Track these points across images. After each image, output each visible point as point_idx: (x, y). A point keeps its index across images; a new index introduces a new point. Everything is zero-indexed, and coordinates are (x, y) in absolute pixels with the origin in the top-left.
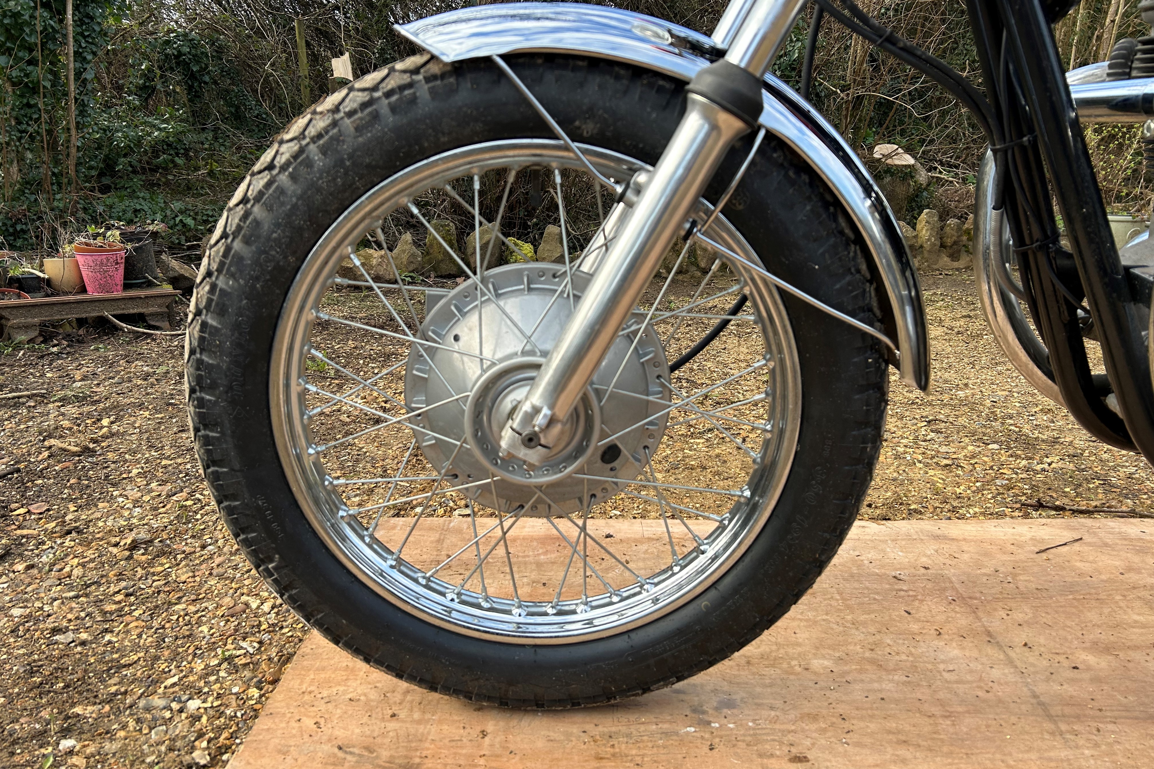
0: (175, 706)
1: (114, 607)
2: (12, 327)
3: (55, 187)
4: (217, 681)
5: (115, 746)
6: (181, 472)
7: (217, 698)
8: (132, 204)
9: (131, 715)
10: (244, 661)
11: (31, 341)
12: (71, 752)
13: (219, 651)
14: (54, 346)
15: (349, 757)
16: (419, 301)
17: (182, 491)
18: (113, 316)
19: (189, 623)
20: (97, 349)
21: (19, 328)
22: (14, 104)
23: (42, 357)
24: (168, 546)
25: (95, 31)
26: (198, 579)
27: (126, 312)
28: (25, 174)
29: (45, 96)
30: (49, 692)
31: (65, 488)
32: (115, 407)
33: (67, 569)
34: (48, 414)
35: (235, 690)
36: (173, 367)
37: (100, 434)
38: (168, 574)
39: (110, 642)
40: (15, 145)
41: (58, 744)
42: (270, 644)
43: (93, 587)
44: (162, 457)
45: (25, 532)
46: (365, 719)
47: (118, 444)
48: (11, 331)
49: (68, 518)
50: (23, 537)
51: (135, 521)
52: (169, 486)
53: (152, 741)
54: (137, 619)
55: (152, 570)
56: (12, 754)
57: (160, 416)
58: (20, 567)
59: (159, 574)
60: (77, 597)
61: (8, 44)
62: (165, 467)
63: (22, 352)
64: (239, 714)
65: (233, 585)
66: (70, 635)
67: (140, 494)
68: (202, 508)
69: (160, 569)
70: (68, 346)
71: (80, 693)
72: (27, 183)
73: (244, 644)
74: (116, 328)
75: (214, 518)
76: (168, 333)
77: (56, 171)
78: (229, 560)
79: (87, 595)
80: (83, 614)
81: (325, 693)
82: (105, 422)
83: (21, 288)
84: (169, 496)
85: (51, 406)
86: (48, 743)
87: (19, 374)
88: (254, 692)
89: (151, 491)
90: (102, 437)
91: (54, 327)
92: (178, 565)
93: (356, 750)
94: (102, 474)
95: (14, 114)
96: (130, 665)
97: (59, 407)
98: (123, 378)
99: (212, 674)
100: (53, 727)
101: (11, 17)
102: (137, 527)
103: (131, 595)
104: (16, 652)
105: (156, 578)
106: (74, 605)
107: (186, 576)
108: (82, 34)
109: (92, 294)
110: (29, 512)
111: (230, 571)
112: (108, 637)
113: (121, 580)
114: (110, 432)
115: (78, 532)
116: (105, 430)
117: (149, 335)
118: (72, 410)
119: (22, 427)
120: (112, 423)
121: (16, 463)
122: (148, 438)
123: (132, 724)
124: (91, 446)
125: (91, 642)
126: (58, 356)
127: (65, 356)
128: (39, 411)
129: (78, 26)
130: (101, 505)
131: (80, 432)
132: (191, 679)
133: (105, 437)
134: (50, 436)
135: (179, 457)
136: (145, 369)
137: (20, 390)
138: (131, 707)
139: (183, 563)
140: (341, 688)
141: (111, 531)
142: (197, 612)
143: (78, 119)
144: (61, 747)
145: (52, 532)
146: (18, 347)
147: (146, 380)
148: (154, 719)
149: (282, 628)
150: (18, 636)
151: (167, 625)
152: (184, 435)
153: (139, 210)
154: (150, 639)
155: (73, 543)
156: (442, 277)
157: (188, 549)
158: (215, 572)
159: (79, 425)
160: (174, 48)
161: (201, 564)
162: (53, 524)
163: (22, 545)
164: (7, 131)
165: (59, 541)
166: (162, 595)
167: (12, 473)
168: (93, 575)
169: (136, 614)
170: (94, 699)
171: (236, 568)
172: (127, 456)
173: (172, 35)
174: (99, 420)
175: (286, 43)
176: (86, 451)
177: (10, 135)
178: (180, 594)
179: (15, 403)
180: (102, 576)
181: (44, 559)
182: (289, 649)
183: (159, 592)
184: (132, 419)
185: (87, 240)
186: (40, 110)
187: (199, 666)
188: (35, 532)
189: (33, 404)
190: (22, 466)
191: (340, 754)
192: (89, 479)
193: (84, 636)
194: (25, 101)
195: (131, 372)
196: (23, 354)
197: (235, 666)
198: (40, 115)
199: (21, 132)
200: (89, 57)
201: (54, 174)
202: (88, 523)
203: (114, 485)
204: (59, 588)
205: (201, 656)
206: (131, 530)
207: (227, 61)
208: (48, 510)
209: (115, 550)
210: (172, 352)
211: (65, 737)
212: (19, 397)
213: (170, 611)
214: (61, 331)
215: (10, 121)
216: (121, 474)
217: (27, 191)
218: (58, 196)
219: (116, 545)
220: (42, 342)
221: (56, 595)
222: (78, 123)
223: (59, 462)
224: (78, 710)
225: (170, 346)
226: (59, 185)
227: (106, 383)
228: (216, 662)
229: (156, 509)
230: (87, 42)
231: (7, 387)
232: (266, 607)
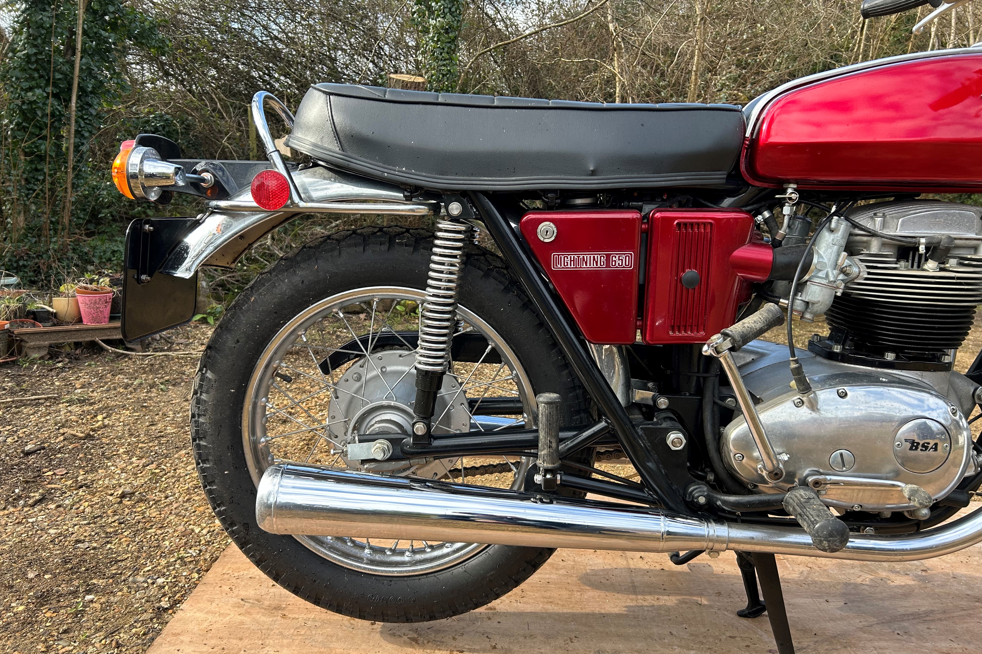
0: (149, 581)
1: (112, 530)
2: (29, 348)
3: (52, 232)
4: (174, 569)
5: (116, 599)
6: (152, 452)
7: (174, 578)
8: (111, 246)
9: (124, 584)
10: (190, 559)
11: (42, 358)
12: (92, 601)
13: (176, 554)
14: (59, 362)
15: (247, 604)
16: (329, 333)
17: (152, 463)
18: (102, 341)
19: (158, 539)
20: (90, 365)
21: (34, 348)
22: (25, 169)
23: (51, 370)
24: (145, 496)
25: (92, 115)
26: (163, 516)
27: (110, 338)
28: (29, 222)
29: (50, 163)
30: (77, 572)
31: (77, 459)
32: (106, 408)
33: (82, 508)
34: (60, 411)
35: (185, 574)
36: (145, 380)
37: (97, 425)
38: (145, 513)
39: (110, 548)
40: (24, 200)
41: (84, 597)
42: (206, 551)
43: (99, 519)
44: (139, 442)
45: (53, 486)
46: (258, 587)
47: (109, 432)
48: (28, 351)
49: (79, 479)
50: (52, 489)
51: (122, 481)
52: (144, 460)
53: (137, 597)
54: (126, 537)
55: (134, 510)
56: (59, 601)
57: (137, 414)
58: (53, 506)
59: (138, 512)
60: (89, 524)
61: (24, 124)
62: (141, 448)
63: (36, 366)
64: (186, 586)
65: (185, 519)
66: (87, 544)
67: (125, 465)
68: (166, 474)
69: (139, 509)
70: (69, 362)
71: (95, 573)
72: (30, 229)
73: (190, 551)
74: (102, 349)
75: (173, 480)
76: (140, 354)
77: (53, 219)
78: (183, 506)
79: (95, 523)
80: (93, 533)
81: (236, 574)
82: (100, 417)
83: (35, 319)
84: (144, 466)
85: (61, 406)
86: (79, 597)
87: (36, 382)
88: (196, 575)
89: (131, 463)
90: (98, 427)
91: (58, 347)
92: (150, 507)
93: (251, 601)
94: (100, 452)
95: (25, 176)
96: (123, 560)
97: (67, 407)
98: (110, 387)
99: (171, 566)
100: (81, 589)
101: (28, 104)
102: (123, 485)
103: (122, 523)
104: (55, 552)
105: (137, 514)
106: (87, 528)
107: (156, 513)
108: (82, 117)
109: (87, 323)
110: (54, 474)
111: (183, 511)
112: (109, 546)
113: (115, 515)
114: (103, 424)
115: (87, 487)
116: (100, 423)
117: (127, 355)
118: (75, 409)
119: (43, 419)
120: (104, 418)
121: (43, 443)
122: (129, 429)
123: (125, 590)
124: (92, 433)
125: (99, 548)
126: (62, 369)
127: (67, 370)
128: (54, 409)
129: (79, 111)
130: (100, 471)
131: (83, 424)
132: (159, 568)
133: (100, 428)
134: (63, 426)
135: (150, 442)
136: (126, 381)
137: (39, 394)
138: (124, 581)
139: (154, 506)
140: (246, 572)
141: (107, 486)
142: (162, 534)
143: (74, 181)
144: (86, 599)
145: (70, 487)
146: (32, 362)
147: (126, 388)
148: (138, 586)
149: (213, 543)
150: (55, 544)
151: (144, 540)
152: (153, 428)
153: (117, 251)
154: (134, 548)
155: (84, 493)
156: (348, 313)
157: (156, 498)
158: (173, 512)
159: (82, 419)
160: (152, 126)
161: (165, 507)
162: (71, 482)
163: (52, 493)
164: (18, 189)
165: (75, 492)
166: (141, 524)
167: (40, 450)
168: (98, 512)
169: (125, 534)
170: (103, 576)
171: (186, 510)
172: (116, 441)
173: (151, 116)
174: (96, 416)
175: (239, 123)
176: (89, 437)
177: (21, 192)
178: (152, 524)
179: (37, 403)
180: (104, 513)
181: (67, 502)
182: (217, 554)
183: (139, 523)
184: (118, 416)
185: (85, 285)
186: (45, 174)
187: (163, 562)
188: (59, 486)
189: (48, 404)
190: (46, 445)
191: (242, 602)
192: (92, 454)
193: (95, 545)
194: (34, 166)
195: (115, 383)
196: (37, 368)
197: (185, 562)
198: (45, 177)
199: (28, 189)
200: (87, 134)
201: (52, 222)
202: (92, 482)
203: (108, 459)
204: (77, 519)
205: (165, 557)
206: (120, 487)
207: (193, 136)
208: (67, 473)
209: (111, 498)
210: (144, 369)
211: (88, 594)
212: (39, 399)
213: (146, 532)
214: (63, 350)
215: (21, 181)
216: (112, 452)
217: (29, 235)
218: (54, 239)
219: (112, 495)
220: (49, 359)
221: (76, 522)
222: (73, 184)
223: (71, 443)
224: (95, 581)
225: (142, 364)
226: (56, 230)
227: (98, 391)
228: (174, 559)
229: (136, 474)
230: (85, 123)
231: (29, 391)
232: (204, 532)
